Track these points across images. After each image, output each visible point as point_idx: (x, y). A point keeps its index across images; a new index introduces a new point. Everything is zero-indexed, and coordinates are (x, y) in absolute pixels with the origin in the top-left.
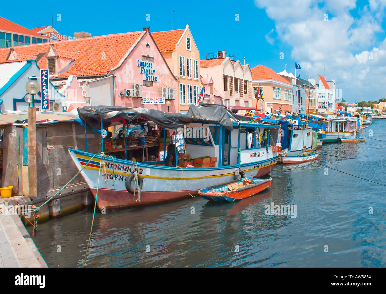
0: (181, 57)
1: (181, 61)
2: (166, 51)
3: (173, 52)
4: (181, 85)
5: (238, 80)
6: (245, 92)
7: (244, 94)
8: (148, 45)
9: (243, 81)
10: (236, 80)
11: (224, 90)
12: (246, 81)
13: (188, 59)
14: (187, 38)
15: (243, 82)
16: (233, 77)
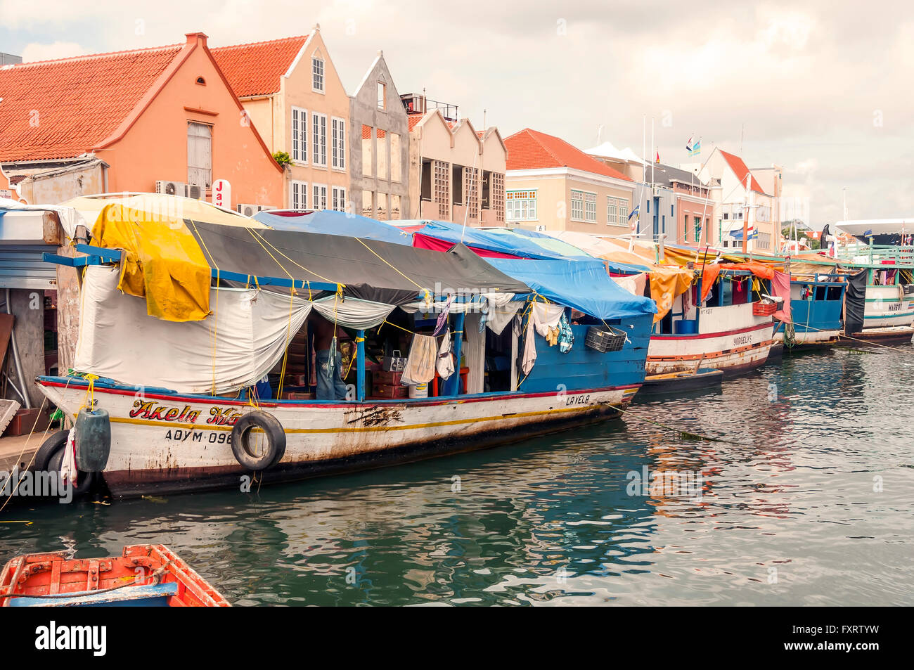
0: (296, 113)
1: (296, 124)
2: (252, 95)
3: (272, 98)
4: (296, 186)
5: (464, 170)
6: (485, 205)
7: (482, 208)
8: (201, 81)
9: (479, 172)
10: (458, 171)
11: (421, 200)
12: (487, 175)
13: (316, 118)
14: (315, 61)
15: (480, 175)
16: (448, 165)
